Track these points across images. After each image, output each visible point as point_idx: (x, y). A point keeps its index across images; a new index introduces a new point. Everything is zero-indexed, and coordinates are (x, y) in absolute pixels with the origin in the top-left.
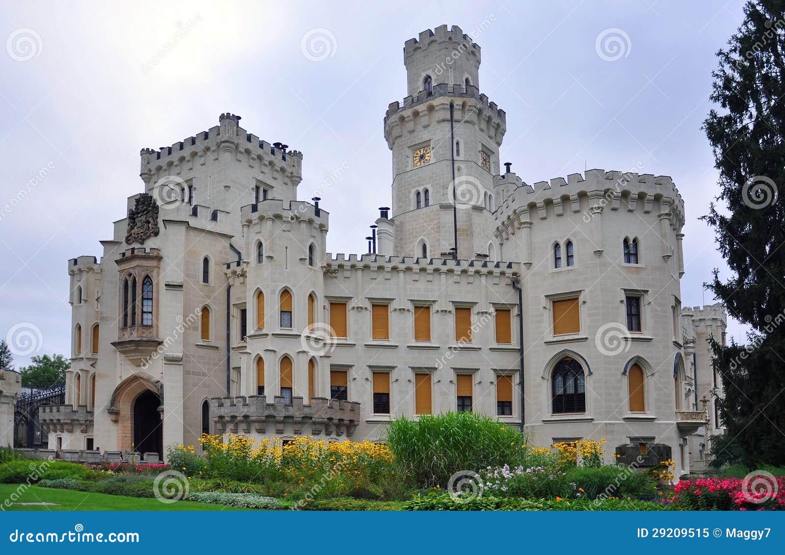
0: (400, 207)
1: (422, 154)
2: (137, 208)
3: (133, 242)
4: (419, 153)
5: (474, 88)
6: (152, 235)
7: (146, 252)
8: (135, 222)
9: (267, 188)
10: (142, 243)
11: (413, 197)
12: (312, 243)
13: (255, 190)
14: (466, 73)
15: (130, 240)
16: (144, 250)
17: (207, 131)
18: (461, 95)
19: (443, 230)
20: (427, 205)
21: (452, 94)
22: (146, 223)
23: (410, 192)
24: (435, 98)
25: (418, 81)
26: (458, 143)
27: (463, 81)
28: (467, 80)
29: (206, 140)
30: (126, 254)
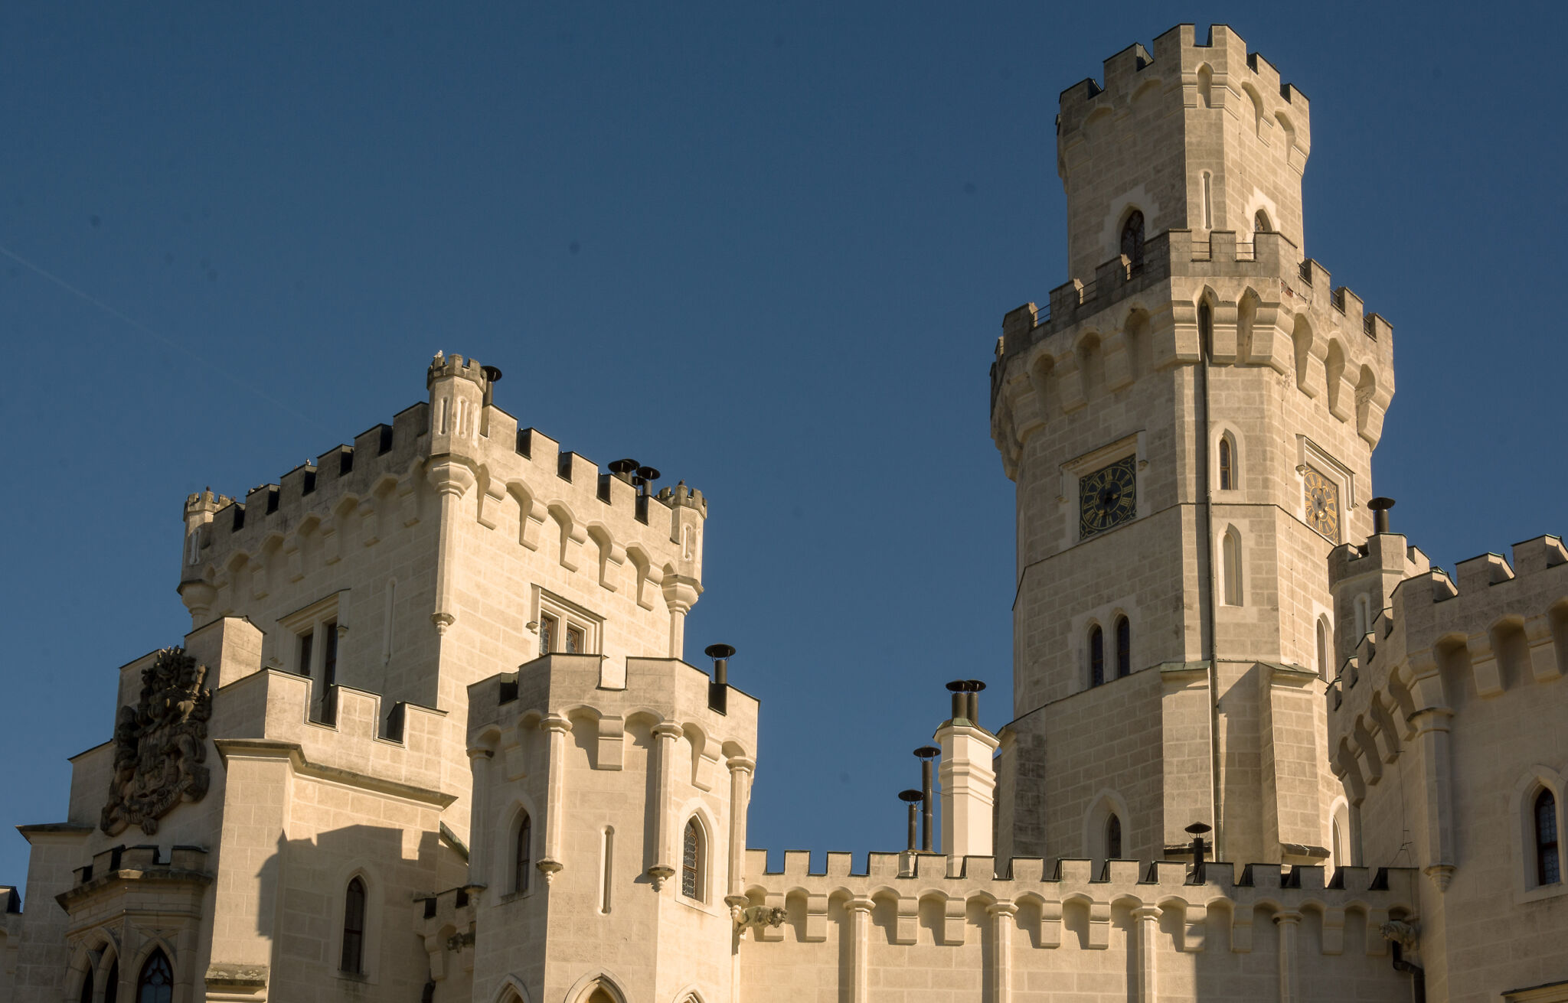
0: (1037, 683)
1: (1108, 486)
2: (145, 704)
3: (125, 828)
4: (1099, 486)
5: (1281, 241)
6: (185, 797)
7: (161, 860)
8: (136, 754)
9: (580, 621)
10: (151, 832)
11: (1078, 641)
12: (700, 812)
13: (538, 629)
14: (1256, 190)
15: (114, 821)
16: (151, 853)
17: (389, 421)
18: (1237, 269)
19: (1175, 760)
20: (1123, 670)
21: (1206, 265)
22: (168, 755)
23: (1068, 627)
24: (1149, 285)
25: (1100, 227)
26: (1224, 444)
27: (1248, 221)
28: (1261, 216)
29: (385, 456)
30: (95, 871)
